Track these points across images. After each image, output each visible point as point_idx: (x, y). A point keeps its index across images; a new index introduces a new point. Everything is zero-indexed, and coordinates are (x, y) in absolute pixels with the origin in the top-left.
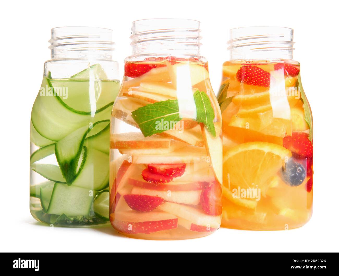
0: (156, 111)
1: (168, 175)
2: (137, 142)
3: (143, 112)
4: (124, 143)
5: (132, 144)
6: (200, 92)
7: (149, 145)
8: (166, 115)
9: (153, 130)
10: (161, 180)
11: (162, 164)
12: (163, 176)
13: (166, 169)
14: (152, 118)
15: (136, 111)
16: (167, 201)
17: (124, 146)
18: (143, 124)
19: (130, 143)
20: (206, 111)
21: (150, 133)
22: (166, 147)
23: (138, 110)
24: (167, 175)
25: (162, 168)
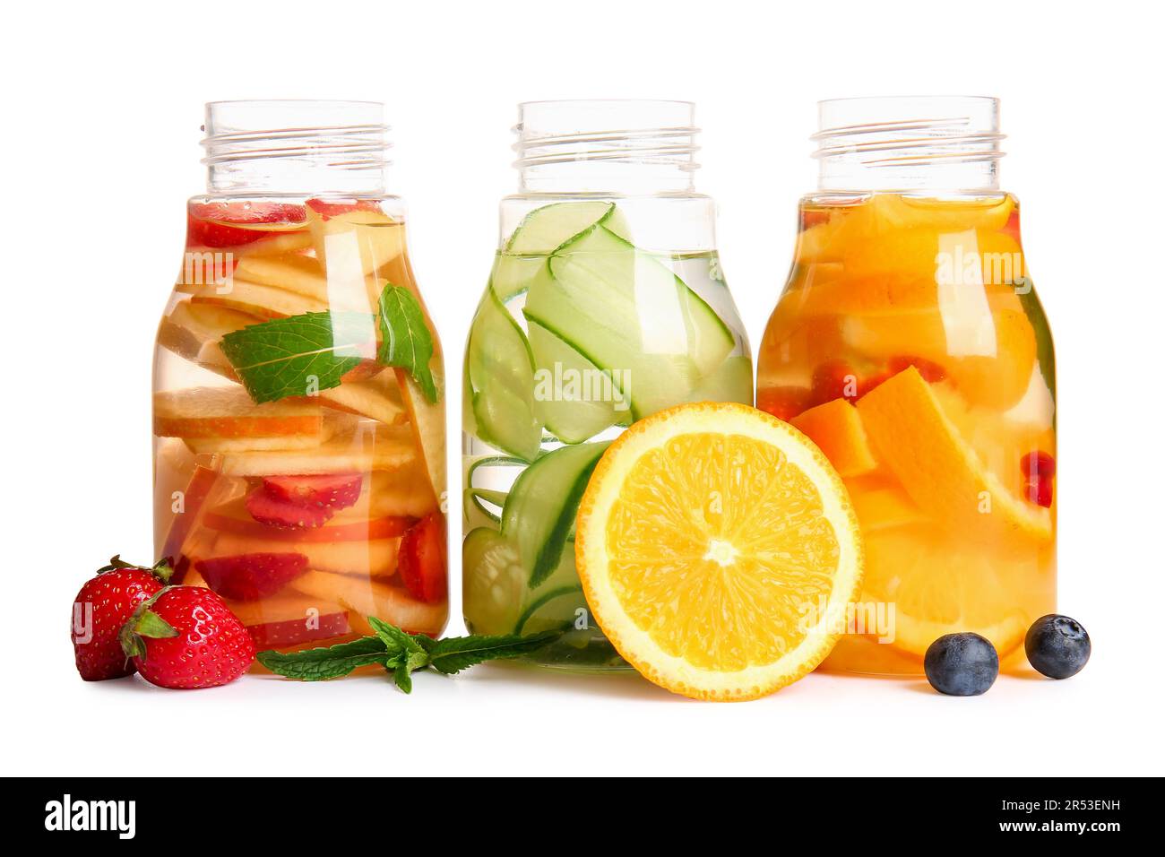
0: (296, 339)
1: (320, 504)
2: (236, 421)
3: (260, 337)
4: (201, 424)
5: (223, 426)
6: (396, 288)
7: (268, 428)
8: (319, 349)
9: (284, 386)
10: (301, 524)
11: (301, 477)
12: (308, 508)
13: (315, 491)
14: (284, 355)
15: (238, 332)
16: (317, 570)
17: (200, 431)
18: (256, 368)
19: (217, 423)
20: (413, 338)
21: (275, 395)
22: (312, 433)
23: (246, 332)
24: (318, 507)
25: (303, 488)
